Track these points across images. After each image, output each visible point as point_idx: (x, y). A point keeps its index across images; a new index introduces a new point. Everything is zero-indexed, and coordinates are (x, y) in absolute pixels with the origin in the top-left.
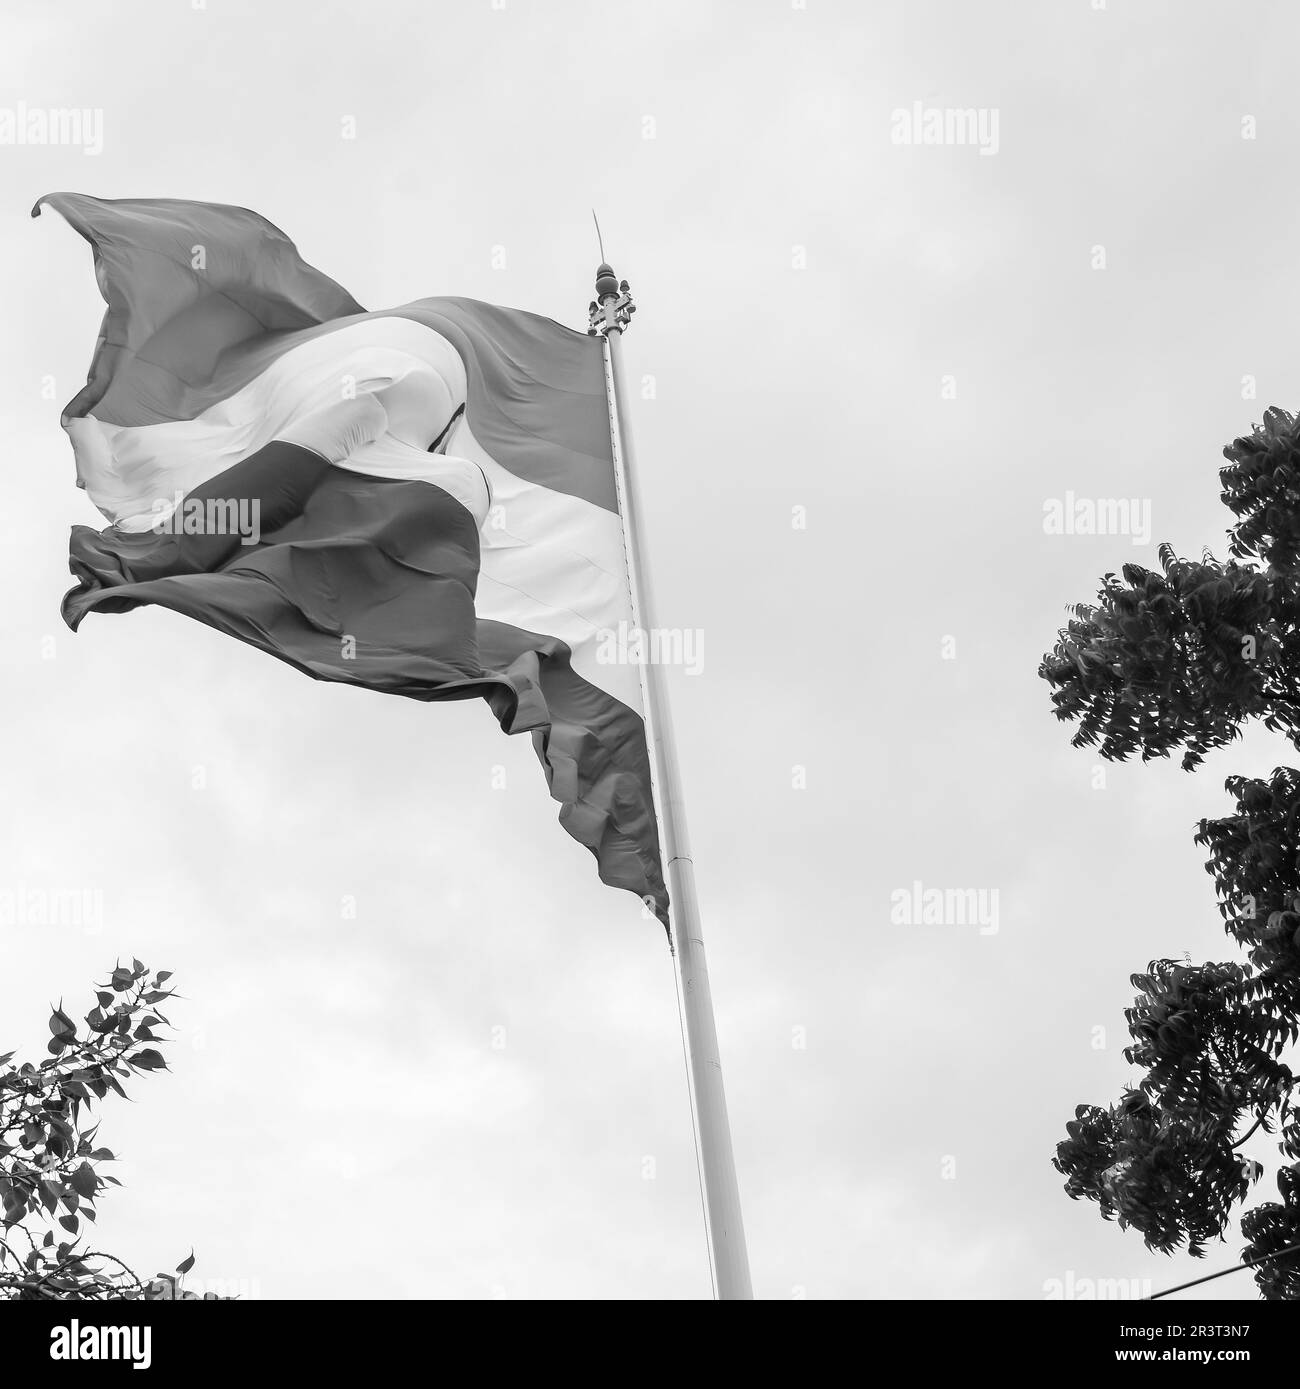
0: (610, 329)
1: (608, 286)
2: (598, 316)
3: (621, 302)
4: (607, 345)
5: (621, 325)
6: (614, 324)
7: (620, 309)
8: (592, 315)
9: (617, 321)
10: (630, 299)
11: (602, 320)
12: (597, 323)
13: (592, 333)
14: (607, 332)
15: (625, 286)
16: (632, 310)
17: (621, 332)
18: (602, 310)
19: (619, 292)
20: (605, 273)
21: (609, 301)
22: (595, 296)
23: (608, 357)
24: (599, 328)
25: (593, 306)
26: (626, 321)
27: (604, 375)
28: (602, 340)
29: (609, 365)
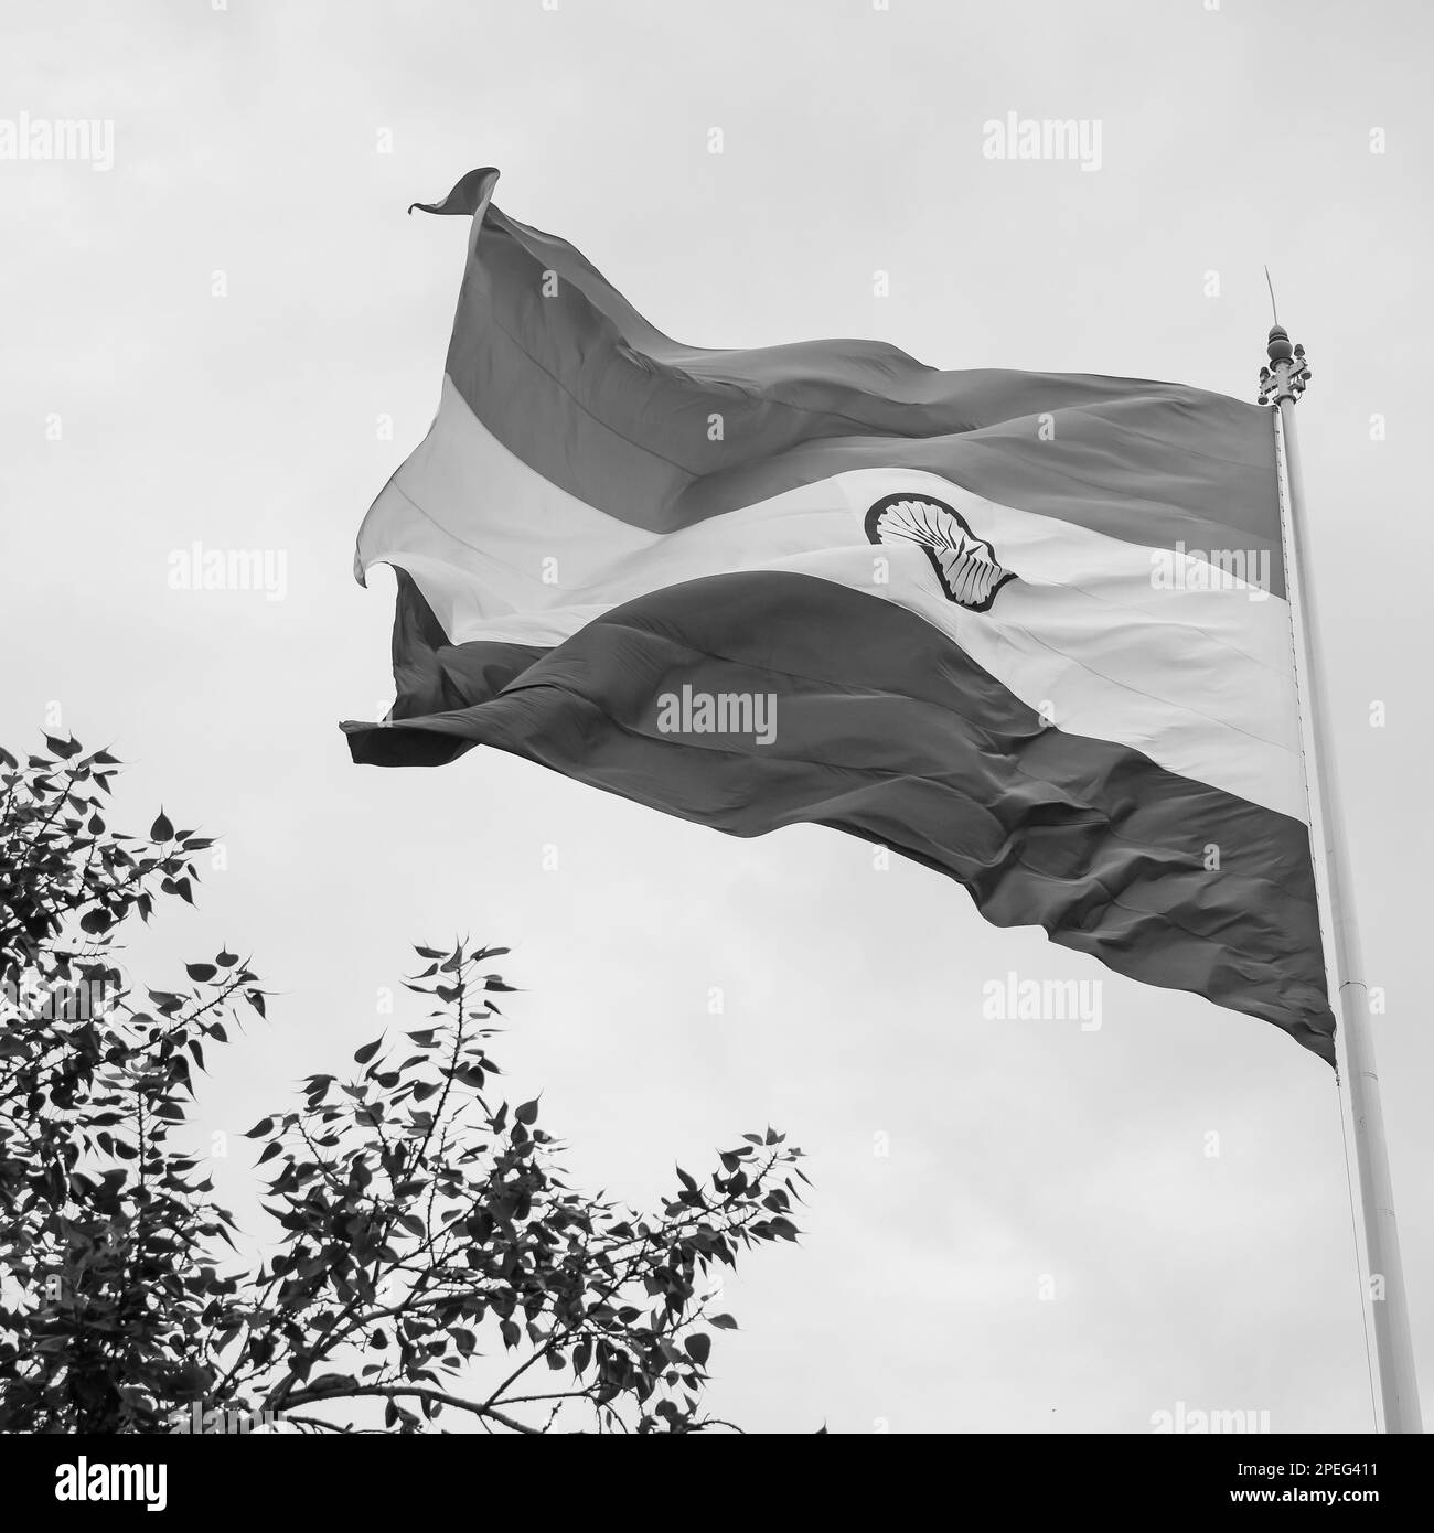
0: (1282, 398)
1: (1281, 350)
2: (1270, 383)
3: (1295, 369)
4: (1279, 416)
5: (1295, 393)
6: (1287, 393)
7: (1294, 375)
8: (1263, 382)
9: (1291, 389)
10: (1305, 365)
11: (1274, 387)
12: (1268, 391)
13: (1263, 401)
14: (1279, 400)
15: (1300, 351)
16: (1307, 376)
17: (1295, 401)
18: (1274, 377)
19: (1293, 357)
20: (1277, 336)
21: (1282, 367)
22: (1267, 361)
23: (1280, 427)
24: (1271, 396)
25: (1264, 372)
26: (1301, 390)
27: (1275, 449)
28: (1274, 409)
29: (1281, 437)
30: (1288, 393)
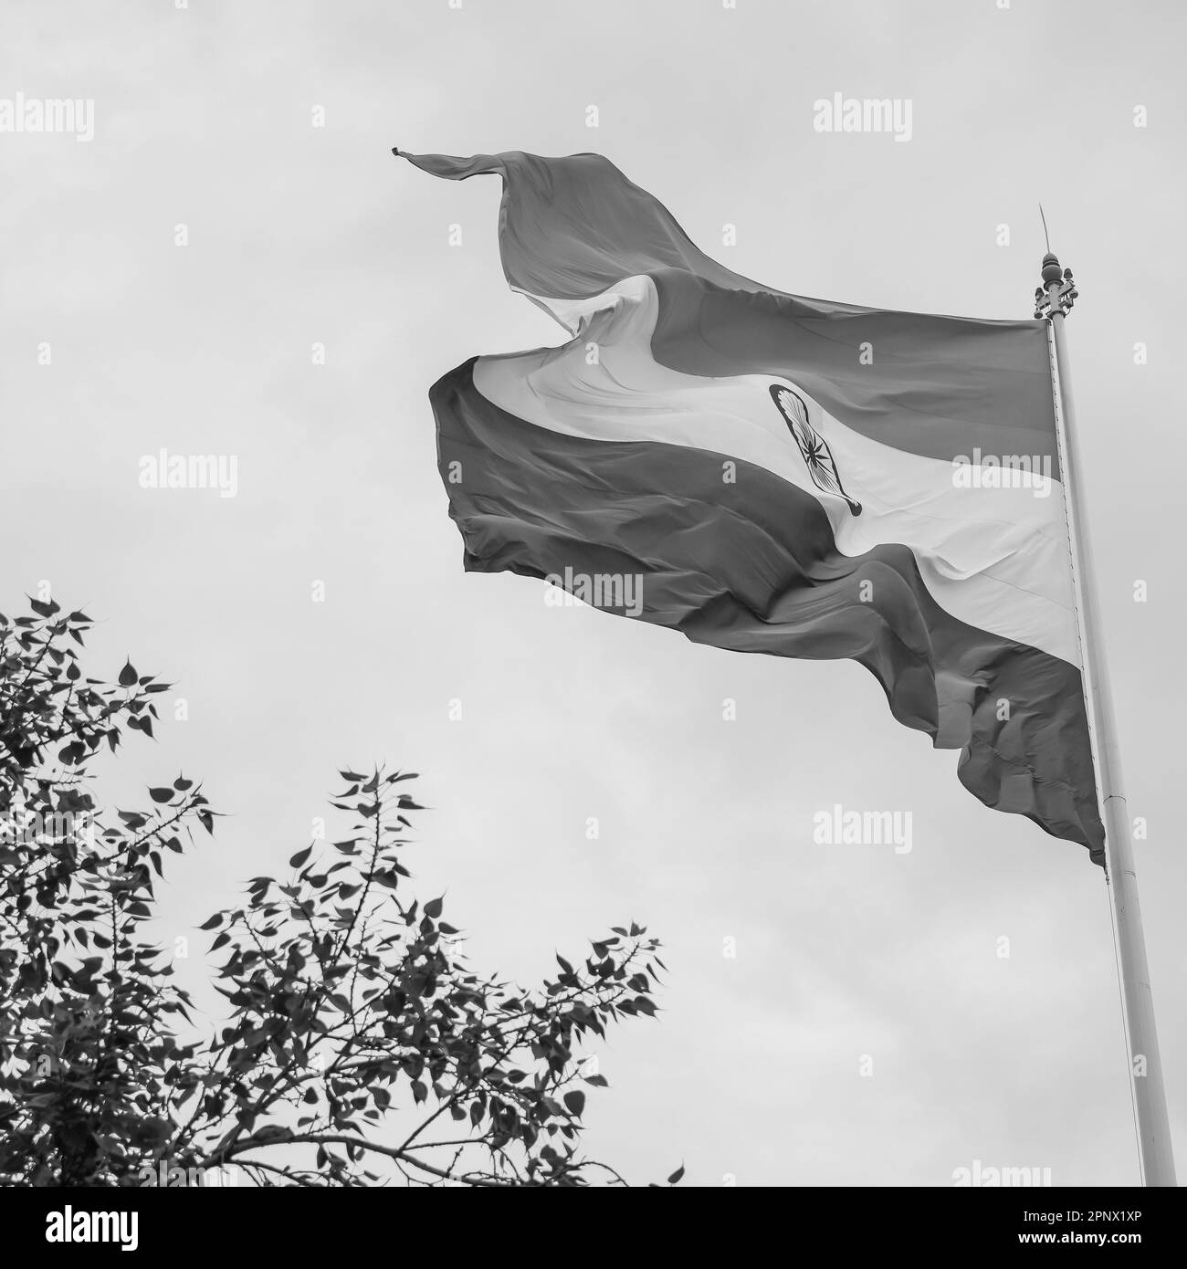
0: (1054, 313)
1: (1053, 273)
2: (1044, 301)
3: (1064, 289)
4: (1051, 328)
5: (1065, 309)
7: (1063, 294)
8: (1038, 300)
9: (1061, 306)
10: (1073, 286)
11: (1047, 304)
12: (1042, 307)
13: (1038, 316)
14: (1051, 315)
15: (1068, 274)
16: (1075, 295)
17: (1065, 315)
18: (1047, 296)
19: (1063, 279)
20: (1050, 261)
21: (1054, 287)
22: (1041, 283)
23: (1052, 338)
24: (1045, 311)
25: (1039, 291)
26: (1069, 306)
27: (1049, 356)
28: (1047, 322)
29: (1053, 346)
30: (1058, 309)
